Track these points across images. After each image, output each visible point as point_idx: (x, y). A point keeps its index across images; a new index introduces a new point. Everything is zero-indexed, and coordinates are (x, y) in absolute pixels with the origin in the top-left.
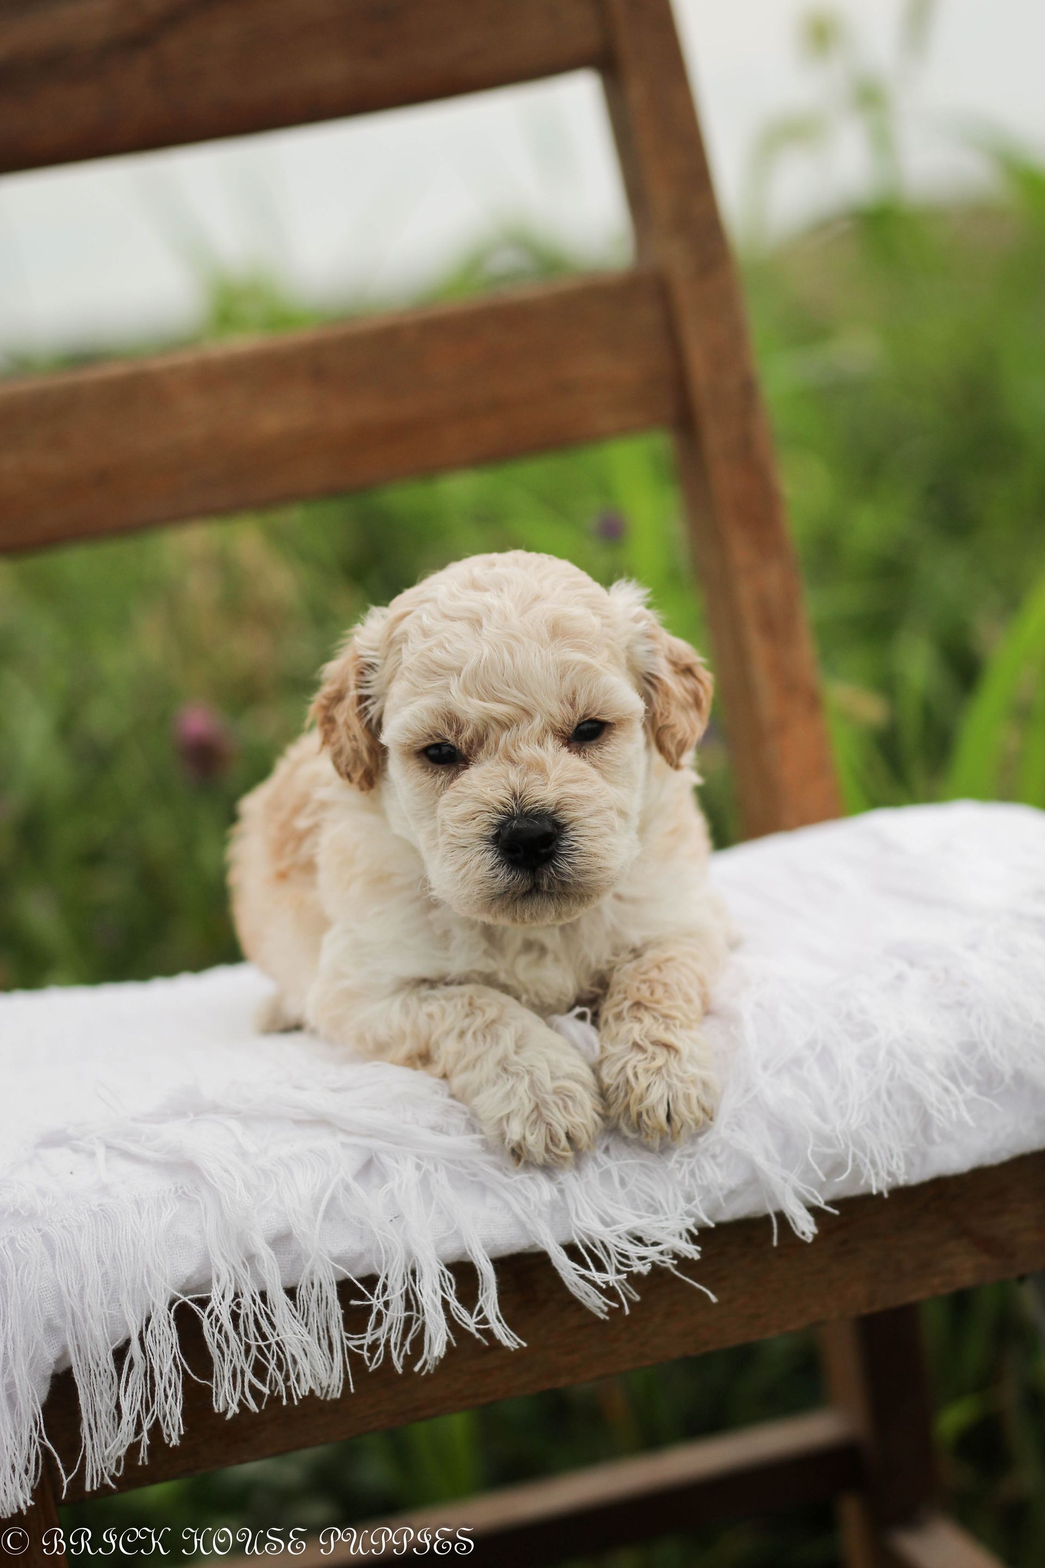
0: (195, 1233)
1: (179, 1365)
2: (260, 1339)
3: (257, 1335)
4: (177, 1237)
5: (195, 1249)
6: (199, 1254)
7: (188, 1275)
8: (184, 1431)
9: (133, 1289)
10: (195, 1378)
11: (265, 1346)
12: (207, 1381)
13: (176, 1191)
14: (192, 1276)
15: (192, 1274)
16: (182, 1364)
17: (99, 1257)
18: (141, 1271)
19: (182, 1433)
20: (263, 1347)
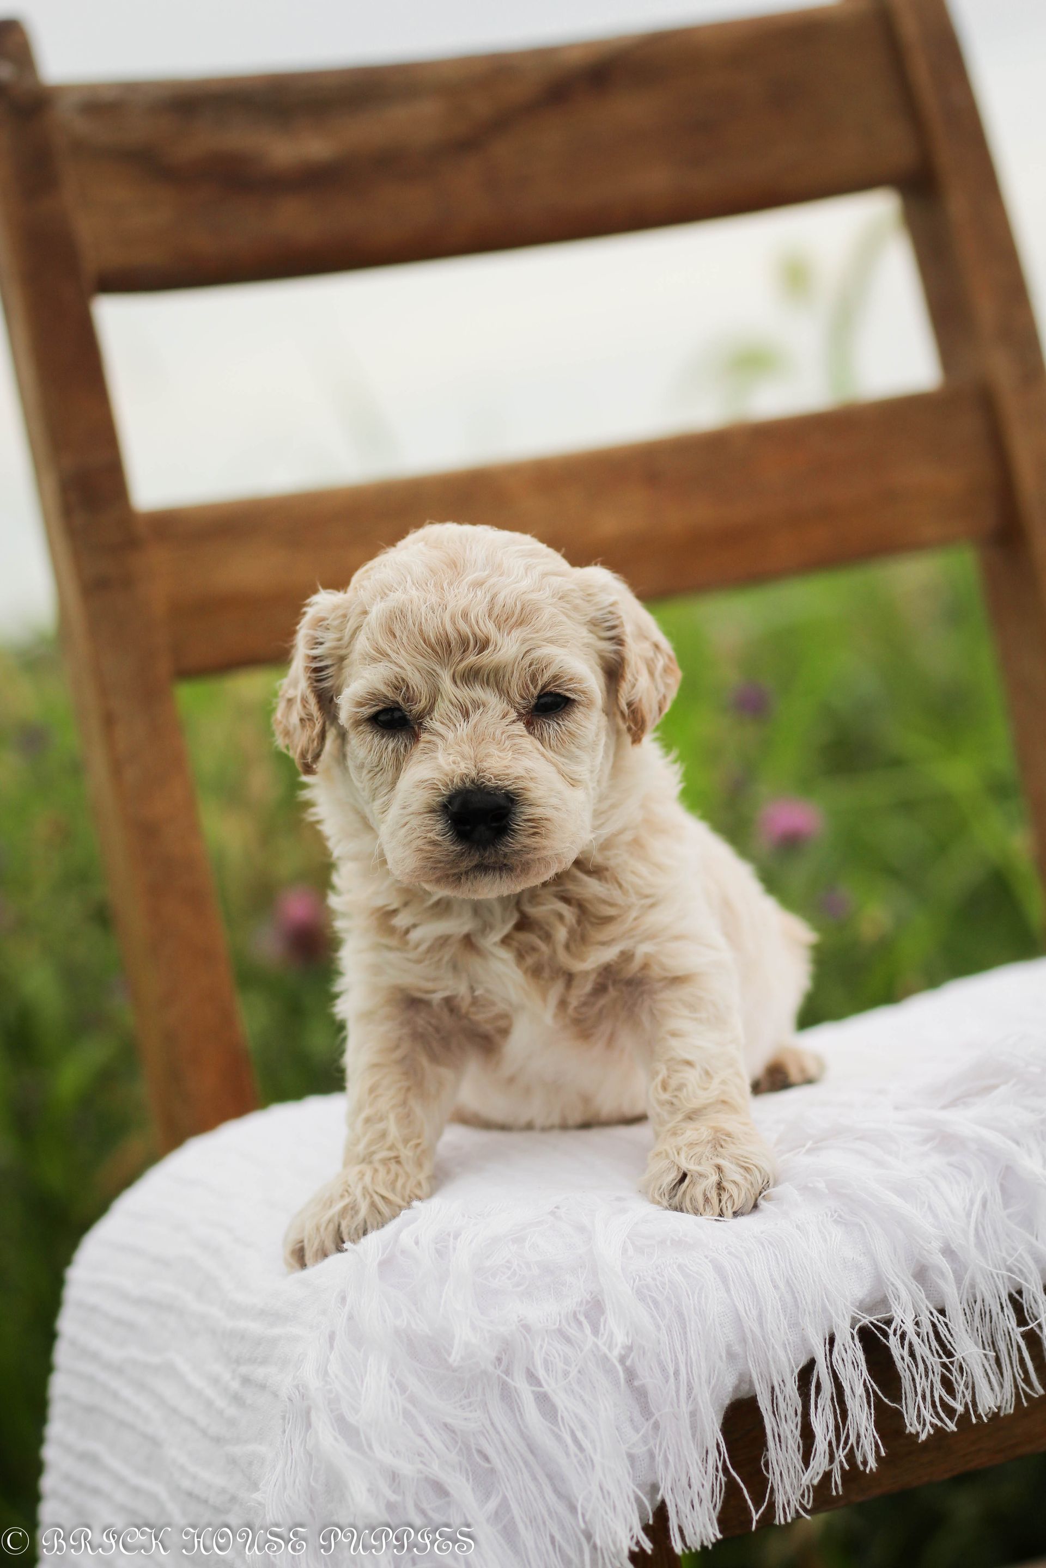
0: (860, 1256)
1: (870, 1387)
2: (943, 1356)
3: (941, 1352)
4: (844, 1259)
5: (864, 1271)
6: (869, 1276)
7: (861, 1297)
8: (885, 1453)
9: (814, 1312)
10: (886, 1400)
11: (950, 1362)
12: (896, 1404)
13: (832, 1216)
14: (864, 1299)
15: (865, 1297)
16: (872, 1386)
17: (773, 1281)
18: (820, 1294)
19: (883, 1454)
20: (948, 1363)
